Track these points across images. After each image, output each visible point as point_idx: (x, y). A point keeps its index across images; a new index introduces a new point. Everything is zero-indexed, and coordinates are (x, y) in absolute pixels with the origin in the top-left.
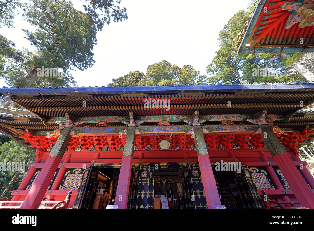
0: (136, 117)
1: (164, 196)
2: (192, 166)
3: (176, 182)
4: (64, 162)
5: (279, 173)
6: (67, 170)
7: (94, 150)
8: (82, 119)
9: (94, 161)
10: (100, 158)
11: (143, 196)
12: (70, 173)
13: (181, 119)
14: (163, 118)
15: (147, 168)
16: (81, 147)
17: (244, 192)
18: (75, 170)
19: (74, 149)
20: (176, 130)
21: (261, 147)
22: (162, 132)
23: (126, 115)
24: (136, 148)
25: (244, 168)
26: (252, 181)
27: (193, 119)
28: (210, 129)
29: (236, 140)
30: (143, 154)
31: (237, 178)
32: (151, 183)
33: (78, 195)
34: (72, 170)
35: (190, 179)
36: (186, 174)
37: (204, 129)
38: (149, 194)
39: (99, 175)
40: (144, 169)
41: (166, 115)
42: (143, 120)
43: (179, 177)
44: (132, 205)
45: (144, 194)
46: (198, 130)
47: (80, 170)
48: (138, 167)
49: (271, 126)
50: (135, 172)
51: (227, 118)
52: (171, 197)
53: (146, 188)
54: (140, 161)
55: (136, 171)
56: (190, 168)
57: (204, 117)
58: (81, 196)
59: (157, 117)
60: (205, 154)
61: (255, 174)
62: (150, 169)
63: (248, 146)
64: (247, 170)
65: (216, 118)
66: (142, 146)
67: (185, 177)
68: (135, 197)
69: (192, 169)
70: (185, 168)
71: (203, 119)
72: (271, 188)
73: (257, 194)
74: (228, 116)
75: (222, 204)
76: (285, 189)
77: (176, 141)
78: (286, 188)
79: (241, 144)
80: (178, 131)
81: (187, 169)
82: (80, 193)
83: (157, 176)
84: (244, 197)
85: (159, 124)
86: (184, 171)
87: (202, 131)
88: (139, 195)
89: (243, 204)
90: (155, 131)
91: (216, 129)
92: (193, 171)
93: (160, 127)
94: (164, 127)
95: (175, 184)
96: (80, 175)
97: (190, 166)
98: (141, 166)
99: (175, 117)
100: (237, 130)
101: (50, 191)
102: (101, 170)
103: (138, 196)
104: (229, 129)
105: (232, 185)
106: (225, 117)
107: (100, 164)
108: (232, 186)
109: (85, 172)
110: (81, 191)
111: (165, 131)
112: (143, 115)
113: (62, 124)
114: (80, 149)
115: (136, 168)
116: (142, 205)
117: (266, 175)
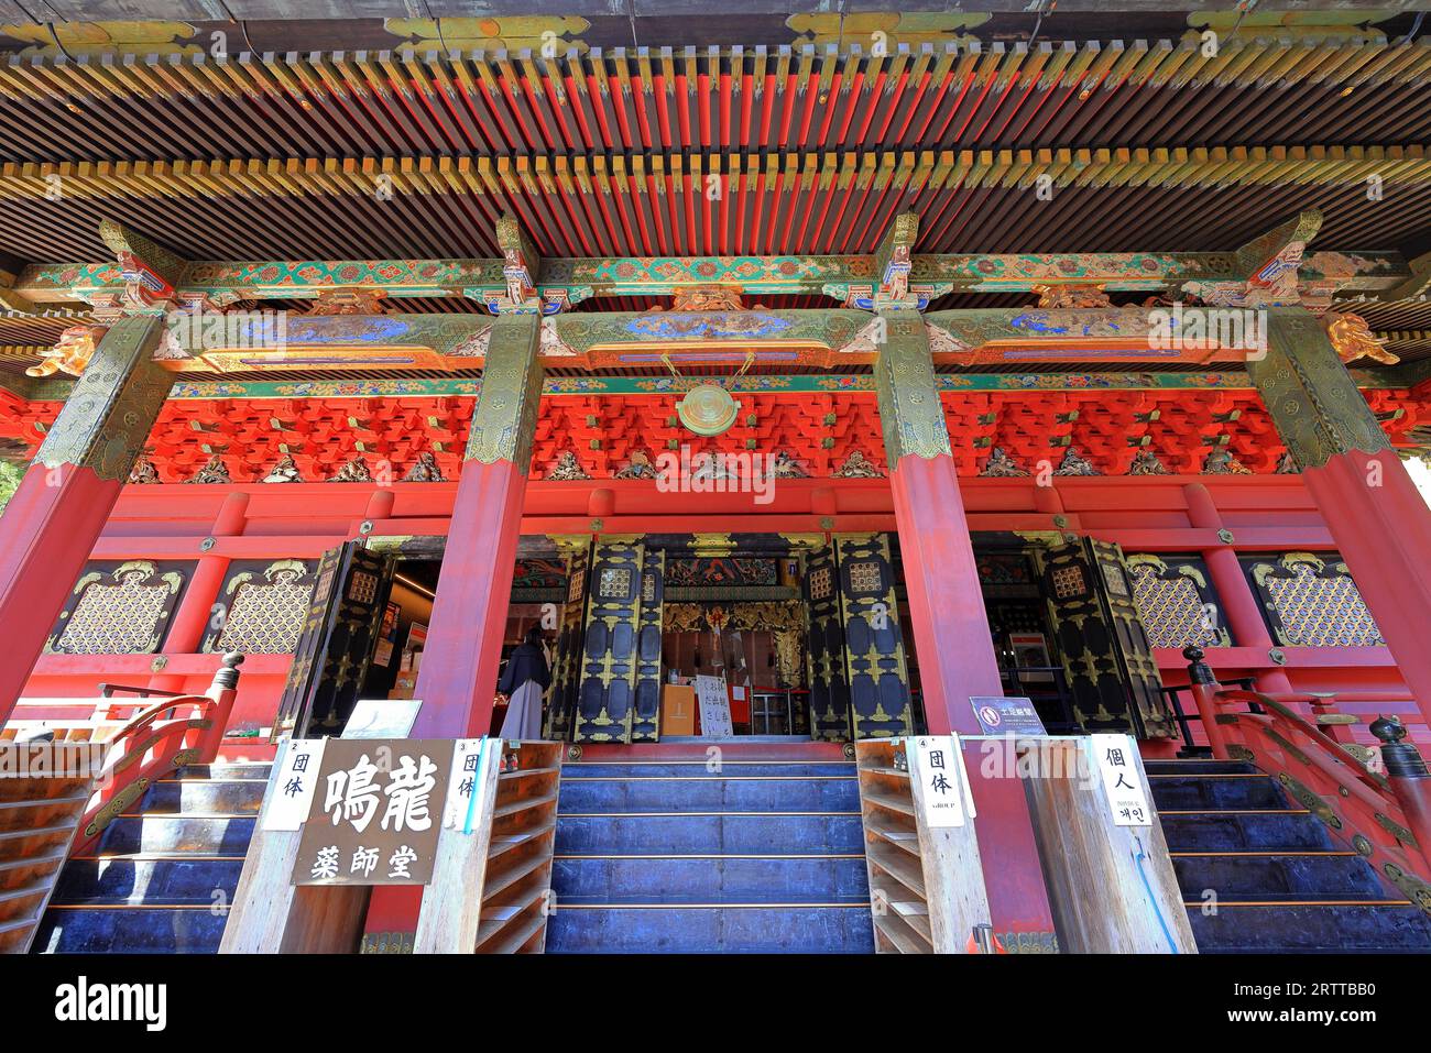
0: (545, 262)
1: (714, 680)
2: (849, 548)
3: (770, 627)
4: (213, 532)
5: (1260, 580)
6: (231, 566)
7: (364, 478)
8: (226, 273)
9: (363, 526)
10: (393, 514)
11: (606, 677)
12: (249, 582)
13: (807, 277)
14: (701, 270)
15: (630, 554)
16: (293, 465)
17: (1089, 658)
18: (275, 567)
19: (258, 471)
20: (778, 332)
21: (1196, 464)
22: (694, 342)
23: (485, 256)
24: (576, 467)
25: (1105, 555)
26: (1132, 610)
27: (874, 275)
28: (971, 325)
29: (1082, 429)
30: (611, 493)
31: (1060, 602)
32: (651, 621)
33: (294, 673)
34: (259, 569)
35: (836, 603)
36: (821, 582)
37: (934, 330)
38: (640, 669)
39: (396, 591)
40: (613, 560)
41: (722, 254)
42: (587, 279)
43: (786, 607)
44: (557, 715)
45: (614, 668)
46: (903, 329)
47: (299, 566)
48: (585, 552)
49: (1321, 317)
50: (569, 577)
51: (1074, 270)
52: (747, 683)
53: (625, 640)
54: (597, 528)
55: (574, 570)
56: (842, 556)
57: (944, 268)
58: (306, 677)
59: (668, 266)
60: (931, 456)
61: (1148, 582)
62: (645, 560)
63: (1132, 460)
64: (1116, 563)
65: (1009, 272)
66: (601, 456)
67: (815, 594)
68: (570, 680)
69: (850, 560)
70: (818, 556)
71: (937, 277)
72: (1216, 641)
73: (1149, 665)
74: (1081, 264)
75: (1006, 695)
76: (1277, 643)
77: (779, 432)
78: (1282, 640)
79: (1101, 451)
80: (787, 336)
81: (827, 563)
82: (301, 665)
83: (688, 602)
84: (1082, 680)
85: (677, 301)
86: (811, 569)
87: (927, 338)
88: (587, 671)
89: (1075, 707)
90: (651, 337)
91: (1008, 328)
92: (856, 571)
93: (685, 318)
94: (707, 317)
95: (766, 637)
96: (301, 588)
97: (840, 545)
98: (597, 549)
99: (775, 267)
100: (1127, 334)
101: (159, 658)
102: (404, 568)
103: (584, 675)
104: (1079, 328)
105: (1020, 640)
106: (1061, 265)
107: (397, 540)
108: (1018, 644)
109: (319, 577)
110: (304, 657)
111: (711, 335)
112: (588, 255)
113: (107, 300)
114: (290, 472)
115: (575, 558)
116: (603, 712)
117: (1198, 588)
